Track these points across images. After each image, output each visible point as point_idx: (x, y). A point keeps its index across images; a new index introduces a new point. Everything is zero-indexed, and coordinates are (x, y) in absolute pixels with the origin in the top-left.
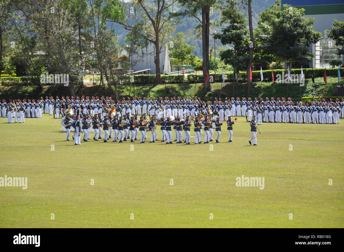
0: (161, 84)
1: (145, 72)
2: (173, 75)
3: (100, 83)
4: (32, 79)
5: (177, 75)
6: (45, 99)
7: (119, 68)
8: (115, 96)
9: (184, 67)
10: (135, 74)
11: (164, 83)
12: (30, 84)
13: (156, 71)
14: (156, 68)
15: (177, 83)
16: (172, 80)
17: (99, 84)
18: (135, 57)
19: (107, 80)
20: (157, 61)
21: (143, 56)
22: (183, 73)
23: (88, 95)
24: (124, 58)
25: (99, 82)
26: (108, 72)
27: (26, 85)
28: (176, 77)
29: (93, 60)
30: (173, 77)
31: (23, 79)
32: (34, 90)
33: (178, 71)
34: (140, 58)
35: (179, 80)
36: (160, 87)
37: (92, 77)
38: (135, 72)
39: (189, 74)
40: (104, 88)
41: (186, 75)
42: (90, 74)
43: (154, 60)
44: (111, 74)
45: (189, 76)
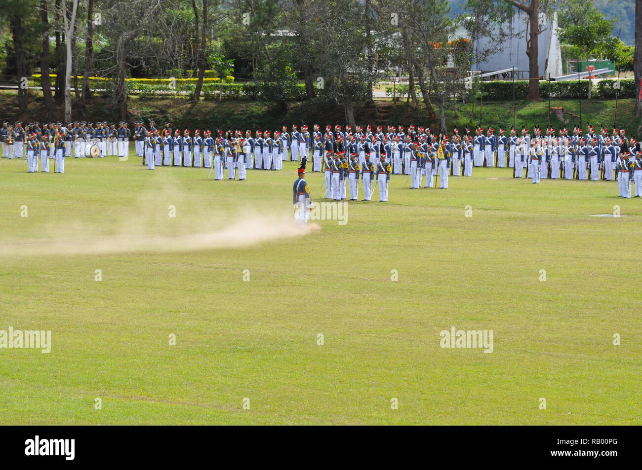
0: (540, 101)
1: (504, 75)
2: (568, 80)
3: (409, 98)
4: (266, 88)
5: (575, 80)
6: (290, 130)
7: (449, 66)
8: (440, 125)
9: (591, 63)
10: (483, 79)
11: (546, 97)
12: (261, 99)
13: (530, 72)
14: (531, 65)
15: (575, 98)
16: (565, 92)
17: (406, 100)
18: (484, 42)
19: (424, 92)
20: (532, 52)
21: (501, 41)
22: (590, 77)
23: (381, 124)
24: (462, 44)
25: (406, 95)
26: (426, 73)
27: (253, 99)
28: (573, 85)
29: (393, 49)
30: (566, 85)
31: (247, 89)
32: (269, 112)
33: (579, 71)
34: (495, 43)
35: (579, 91)
36: (539, 107)
37: (391, 84)
38: (484, 75)
39: (602, 79)
40: (416, 110)
41: (596, 82)
42: (386, 77)
43: (525, 50)
44: (432, 78)
45: (602, 84)
